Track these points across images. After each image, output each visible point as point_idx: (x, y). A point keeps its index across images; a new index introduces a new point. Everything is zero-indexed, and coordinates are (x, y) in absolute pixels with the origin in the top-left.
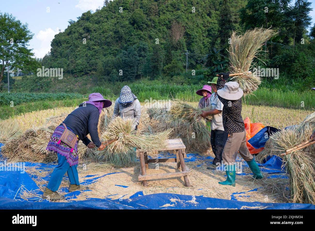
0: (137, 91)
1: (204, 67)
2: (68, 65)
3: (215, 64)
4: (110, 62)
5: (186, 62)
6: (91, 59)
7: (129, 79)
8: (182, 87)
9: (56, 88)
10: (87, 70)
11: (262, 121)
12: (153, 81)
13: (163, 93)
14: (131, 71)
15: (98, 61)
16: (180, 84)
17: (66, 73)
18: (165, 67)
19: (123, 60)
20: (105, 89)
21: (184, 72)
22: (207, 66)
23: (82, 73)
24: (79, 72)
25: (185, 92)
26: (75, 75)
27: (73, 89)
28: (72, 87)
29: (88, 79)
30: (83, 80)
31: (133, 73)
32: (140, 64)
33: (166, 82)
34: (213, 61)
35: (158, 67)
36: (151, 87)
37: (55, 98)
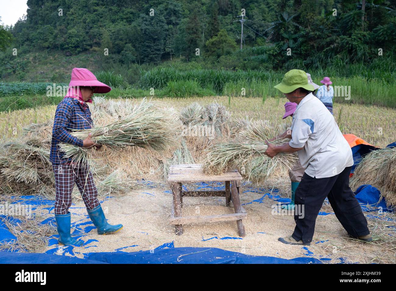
0: (165, 80)
1: (268, 42)
2: (56, 36)
3: (286, 38)
4: (121, 32)
5: (241, 34)
6: (91, 28)
7: (152, 60)
8: (233, 74)
9: (37, 73)
10: (86, 45)
11: (353, 129)
12: (190, 64)
13: (205, 82)
14: (155, 47)
15: (102, 30)
16: (231, 69)
17: (53, 48)
18: (208, 42)
19: (142, 30)
20: (114, 76)
21: (237, 50)
22: (273, 41)
23: (78, 49)
24: (72, 47)
25: (239, 81)
26: (66, 52)
27: (63, 74)
28: (62, 71)
29: (87, 60)
30: (80, 60)
31: (159, 50)
32: (169, 35)
33: (209, 66)
34: (282, 34)
35: (198, 42)
36: (186, 72)
37: (36, 91)
